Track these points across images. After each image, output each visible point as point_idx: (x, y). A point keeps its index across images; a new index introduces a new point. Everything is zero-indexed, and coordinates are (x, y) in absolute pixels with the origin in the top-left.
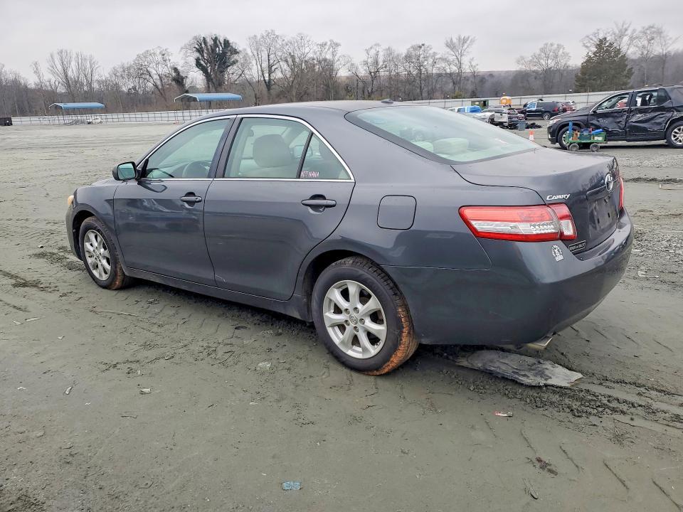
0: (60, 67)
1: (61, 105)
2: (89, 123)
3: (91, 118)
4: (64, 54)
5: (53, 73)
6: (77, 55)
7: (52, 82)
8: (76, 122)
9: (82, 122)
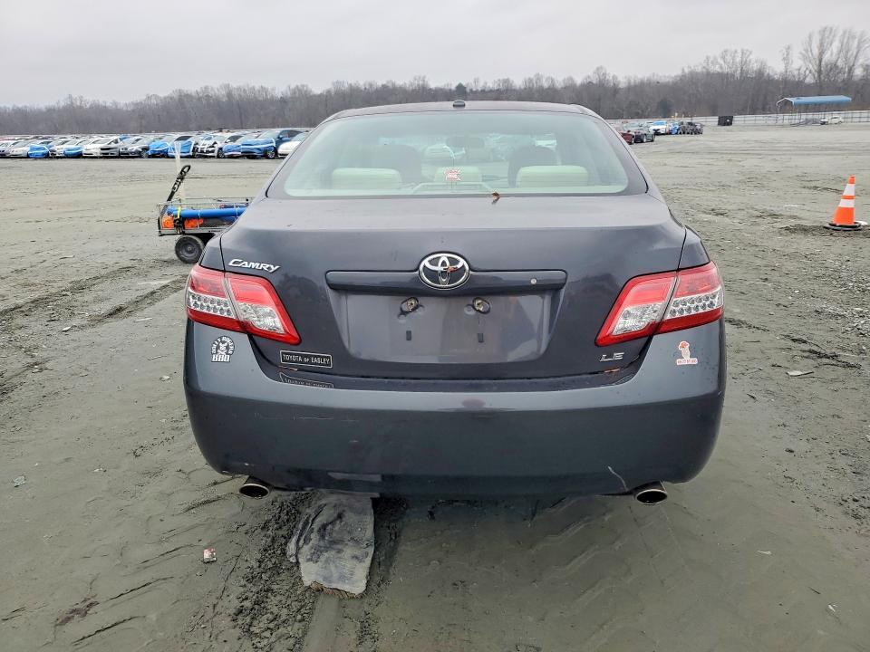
0: (816, 51)
1: (793, 100)
2: (824, 123)
3: (828, 117)
4: (827, 33)
5: (805, 58)
6: (845, 33)
7: (802, 71)
8: (807, 122)
9: (815, 122)
